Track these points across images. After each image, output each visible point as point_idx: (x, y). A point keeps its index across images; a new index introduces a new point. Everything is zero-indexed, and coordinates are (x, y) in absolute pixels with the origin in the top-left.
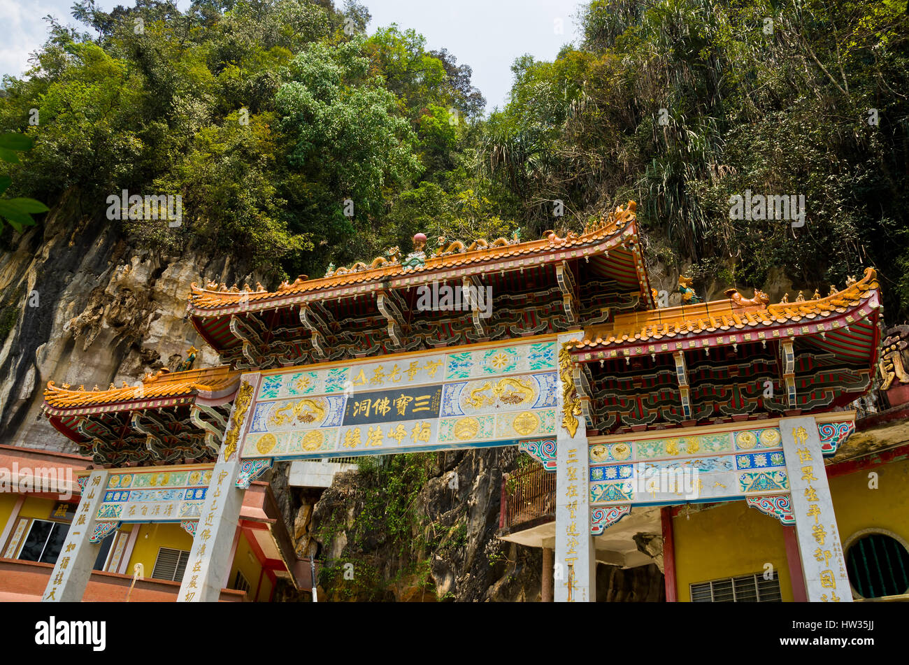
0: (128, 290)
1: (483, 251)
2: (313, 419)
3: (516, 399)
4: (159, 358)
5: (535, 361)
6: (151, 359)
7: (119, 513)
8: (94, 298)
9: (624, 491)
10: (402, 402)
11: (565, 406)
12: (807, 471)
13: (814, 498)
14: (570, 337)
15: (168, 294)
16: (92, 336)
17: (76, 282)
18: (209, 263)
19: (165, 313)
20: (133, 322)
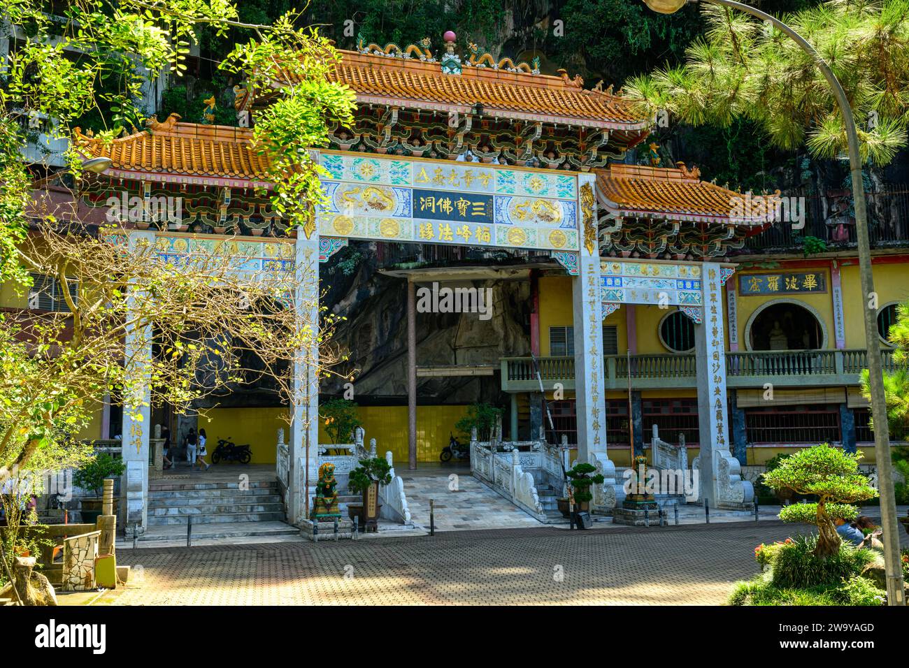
2: (384, 207)
3: (548, 218)
5: (561, 190)
9: (618, 294)
10: (462, 205)
11: (586, 232)
12: (713, 296)
13: (715, 312)
14: (588, 178)
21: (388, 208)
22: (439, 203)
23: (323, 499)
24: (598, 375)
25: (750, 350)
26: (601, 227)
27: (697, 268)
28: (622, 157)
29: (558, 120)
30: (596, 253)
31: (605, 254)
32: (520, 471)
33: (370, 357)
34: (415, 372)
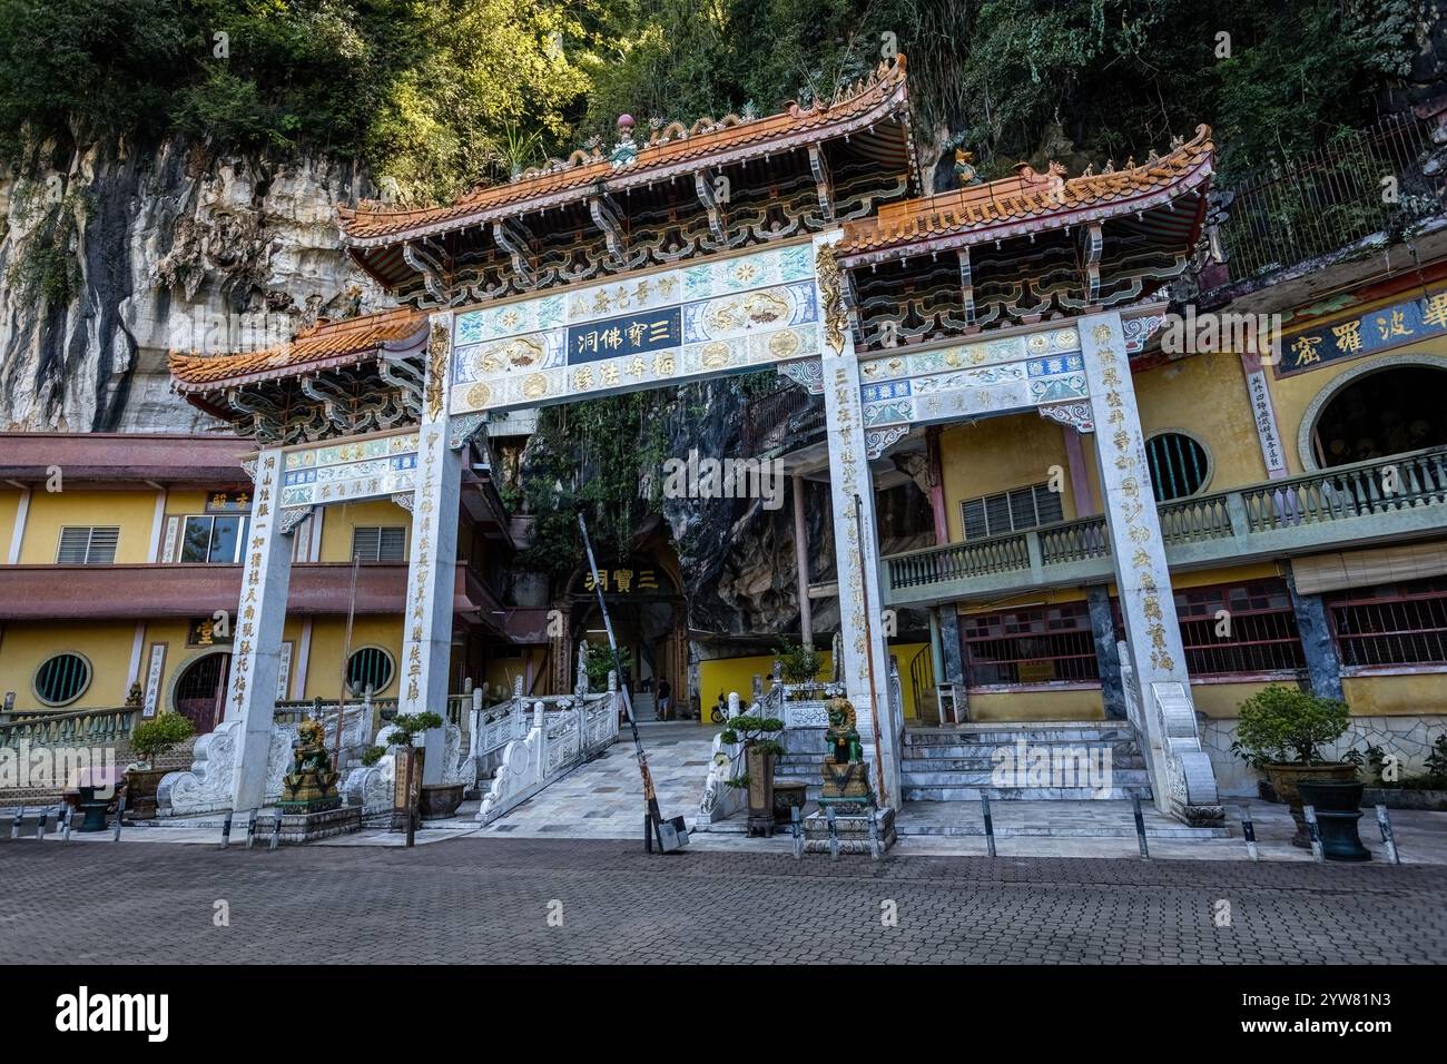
0: (227, 214)
1: (710, 134)
2: (531, 361)
3: (768, 317)
4: (292, 301)
5: (787, 270)
6: (281, 304)
7: (310, 497)
8: (181, 230)
9: (902, 409)
10: (635, 331)
11: (828, 321)
12: (1110, 374)
13: (1117, 403)
14: (828, 238)
15: (285, 216)
16: (194, 282)
17: (147, 209)
18: (330, 169)
19: (286, 242)
20: (245, 259)
21: (536, 360)
22: (604, 337)
27: (1070, 331)
30: (849, 351)
34: (806, 594)
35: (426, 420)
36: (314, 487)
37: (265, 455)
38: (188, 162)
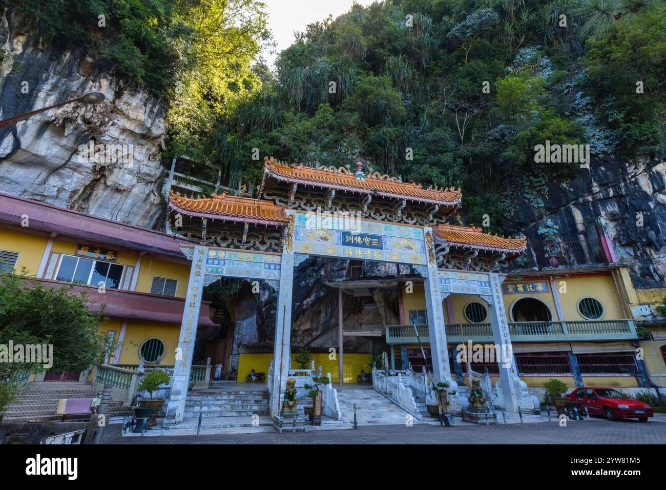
1: (389, 181)
2: (328, 240)
3: (410, 248)
5: (415, 235)
7: (222, 272)
9: (448, 288)
10: (367, 240)
11: (429, 255)
12: (497, 290)
13: (499, 298)
14: (428, 229)
15: (125, 112)
16: (71, 127)
17: (54, 81)
18: (148, 98)
19: (119, 123)
20: (98, 124)
21: (330, 240)
22: (356, 239)
23: (287, 403)
24: (442, 330)
25: (513, 322)
26: (437, 253)
27: (487, 276)
28: (444, 221)
29: (414, 198)
30: (435, 266)
31: (440, 266)
32: (403, 387)
33: (320, 327)
34: (342, 333)
35: (285, 252)
36: (225, 268)
37: (197, 247)
38: (79, 65)
